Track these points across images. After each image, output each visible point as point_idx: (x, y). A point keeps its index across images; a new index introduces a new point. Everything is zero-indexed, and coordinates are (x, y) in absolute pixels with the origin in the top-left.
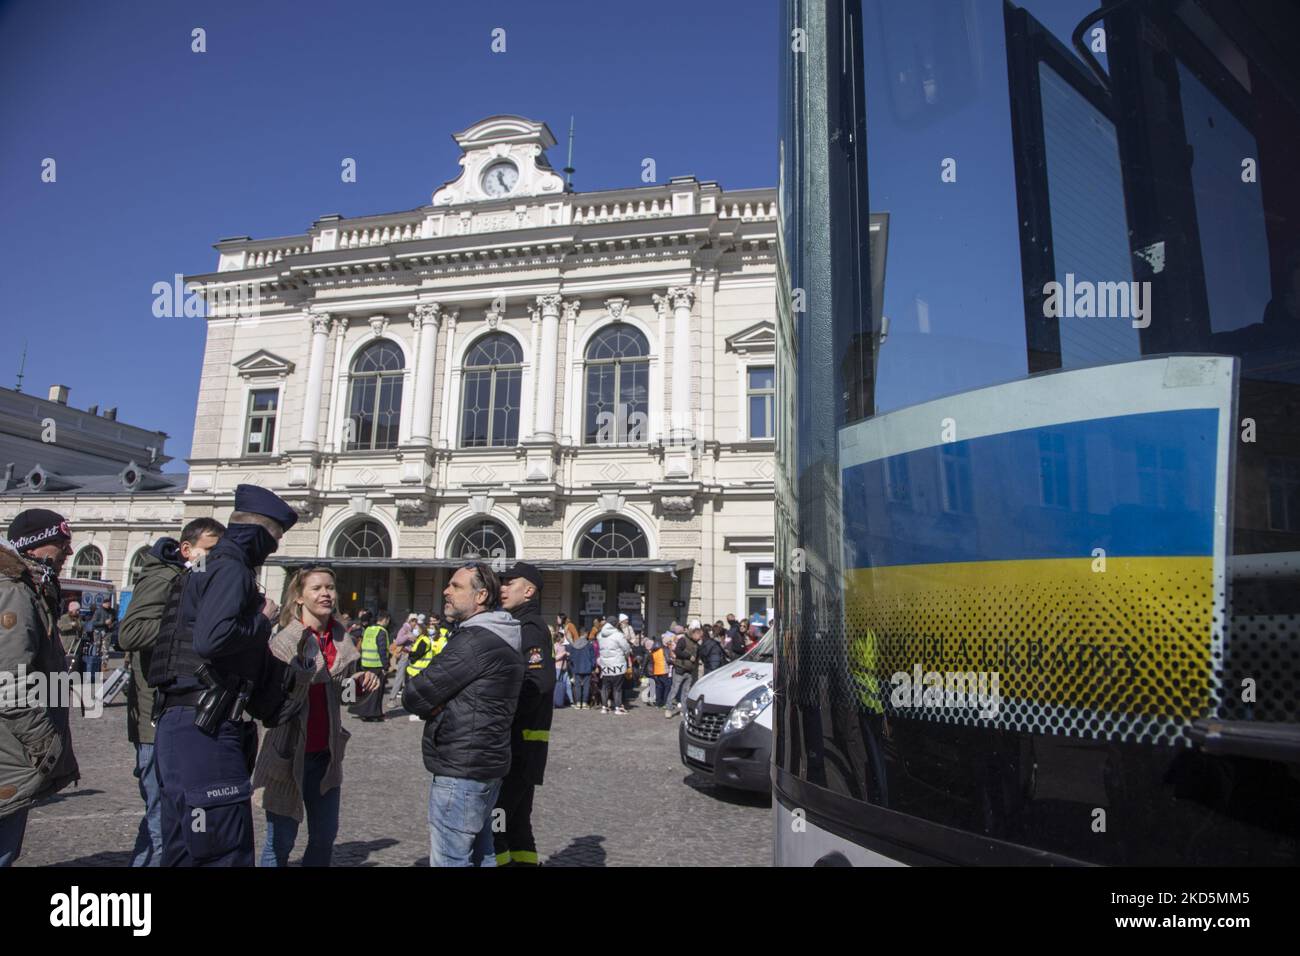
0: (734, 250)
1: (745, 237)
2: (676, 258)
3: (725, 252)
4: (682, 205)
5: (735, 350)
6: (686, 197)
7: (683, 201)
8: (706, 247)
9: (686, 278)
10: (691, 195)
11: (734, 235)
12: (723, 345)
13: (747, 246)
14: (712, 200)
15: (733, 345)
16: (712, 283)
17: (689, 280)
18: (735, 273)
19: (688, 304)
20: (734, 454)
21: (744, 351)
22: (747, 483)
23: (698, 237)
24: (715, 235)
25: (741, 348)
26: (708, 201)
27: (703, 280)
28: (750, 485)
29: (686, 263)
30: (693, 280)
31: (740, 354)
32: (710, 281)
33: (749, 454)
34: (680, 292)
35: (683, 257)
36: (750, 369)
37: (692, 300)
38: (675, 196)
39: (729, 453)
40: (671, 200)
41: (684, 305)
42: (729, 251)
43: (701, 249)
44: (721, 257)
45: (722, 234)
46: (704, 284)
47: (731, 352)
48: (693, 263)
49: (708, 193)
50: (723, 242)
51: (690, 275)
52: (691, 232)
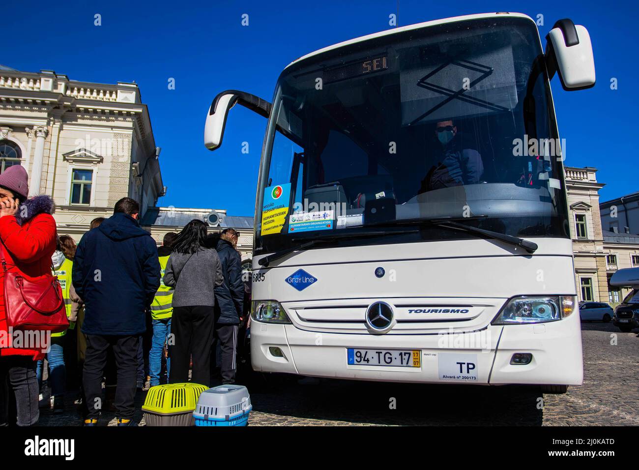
0: (71, 111)
1: (78, 106)
2: (40, 111)
3: (67, 111)
4: (45, 85)
5: (67, 160)
6: (48, 81)
7: (47, 82)
8: (56, 108)
9: (44, 122)
10: (51, 80)
11: (72, 104)
12: (62, 157)
13: (78, 110)
14: (63, 84)
15: (66, 158)
16: (59, 126)
17: (46, 123)
18: (73, 122)
19: (44, 135)
20: (62, 211)
21: (72, 161)
22: (67, 225)
23: (52, 103)
24: (61, 103)
25: (71, 160)
26: (61, 84)
27: (54, 124)
28: (68, 226)
29: (45, 115)
30: (48, 124)
31: (70, 162)
32: (58, 125)
33: (69, 211)
34: (40, 129)
35: (44, 111)
36: (74, 170)
37: (47, 133)
38: (43, 79)
39: (60, 210)
40: (40, 80)
41: (41, 135)
42: (69, 111)
43: (54, 108)
44: (64, 113)
45: (65, 103)
46: (54, 126)
47: (66, 161)
48: (49, 115)
49: (61, 80)
50: (66, 107)
51: (46, 121)
52: (48, 100)
